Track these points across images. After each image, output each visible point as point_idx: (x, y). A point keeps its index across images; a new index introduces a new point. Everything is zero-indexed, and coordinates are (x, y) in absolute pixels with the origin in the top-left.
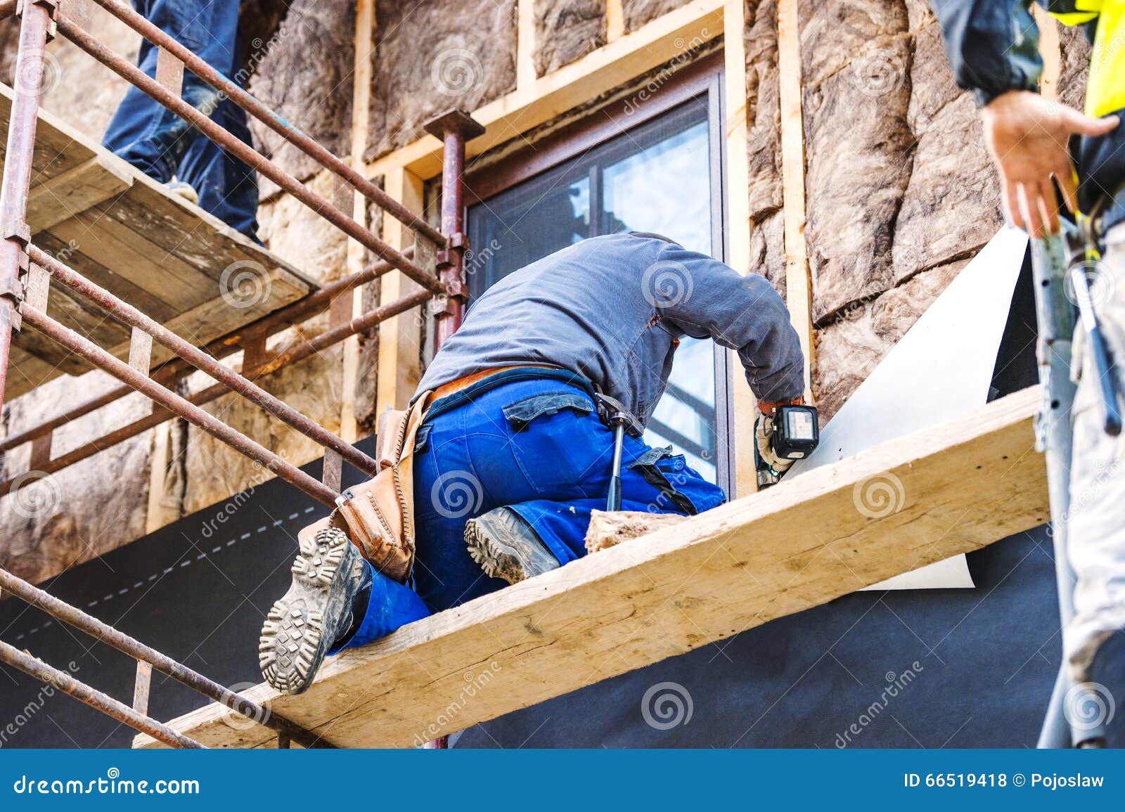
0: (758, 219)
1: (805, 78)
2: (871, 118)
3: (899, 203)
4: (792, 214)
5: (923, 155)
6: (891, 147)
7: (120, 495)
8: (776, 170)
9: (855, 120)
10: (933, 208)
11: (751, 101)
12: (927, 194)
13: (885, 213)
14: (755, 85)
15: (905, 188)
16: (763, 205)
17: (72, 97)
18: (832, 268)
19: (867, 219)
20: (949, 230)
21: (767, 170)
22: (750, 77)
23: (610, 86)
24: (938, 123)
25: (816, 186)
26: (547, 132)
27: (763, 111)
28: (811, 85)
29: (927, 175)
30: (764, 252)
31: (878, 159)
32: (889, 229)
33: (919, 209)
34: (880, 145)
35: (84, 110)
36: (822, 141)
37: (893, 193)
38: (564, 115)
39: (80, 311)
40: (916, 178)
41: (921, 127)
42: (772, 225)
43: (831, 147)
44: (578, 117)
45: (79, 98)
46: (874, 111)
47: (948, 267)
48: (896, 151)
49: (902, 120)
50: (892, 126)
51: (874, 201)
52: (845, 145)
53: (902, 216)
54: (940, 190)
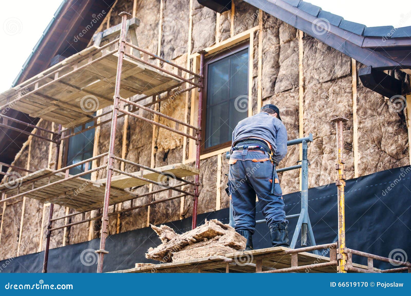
0: (254, 78)
1: (263, 51)
2: (272, 62)
3: (276, 78)
4: (259, 78)
5: (281, 69)
6: (275, 67)
7: (149, 115)
8: (257, 69)
9: (270, 61)
10: (281, 81)
11: (254, 53)
12: (280, 78)
13: (274, 80)
14: (255, 50)
15: (277, 76)
16: (255, 75)
17: (141, 32)
18: (265, 89)
19: (271, 81)
20: (283, 85)
21: (256, 68)
22: (254, 48)
23: (232, 44)
24: (283, 63)
25: (263, 73)
26: (222, 51)
27: (256, 56)
28: (264, 52)
29: (281, 74)
30: (255, 84)
31: (273, 70)
32: (274, 84)
33: (279, 81)
34: (274, 67)
35: (143, 35)
36: (264, 64)
37: (275, 76)
38: (224, 49)
39: (139, 86)
40: (279, 74)
41: (281, 64)
42: (256, 79)
43: (266, 66)
44: (227, 49)
45: (142, 32)
46: (273, 60)
47: (283, 93)
48: (276, 68)
49: (278, 62)
50: (276, 63)
51: (272, 78)
52: (268, 66)
53: (277, 81)
54: (283, 77)
